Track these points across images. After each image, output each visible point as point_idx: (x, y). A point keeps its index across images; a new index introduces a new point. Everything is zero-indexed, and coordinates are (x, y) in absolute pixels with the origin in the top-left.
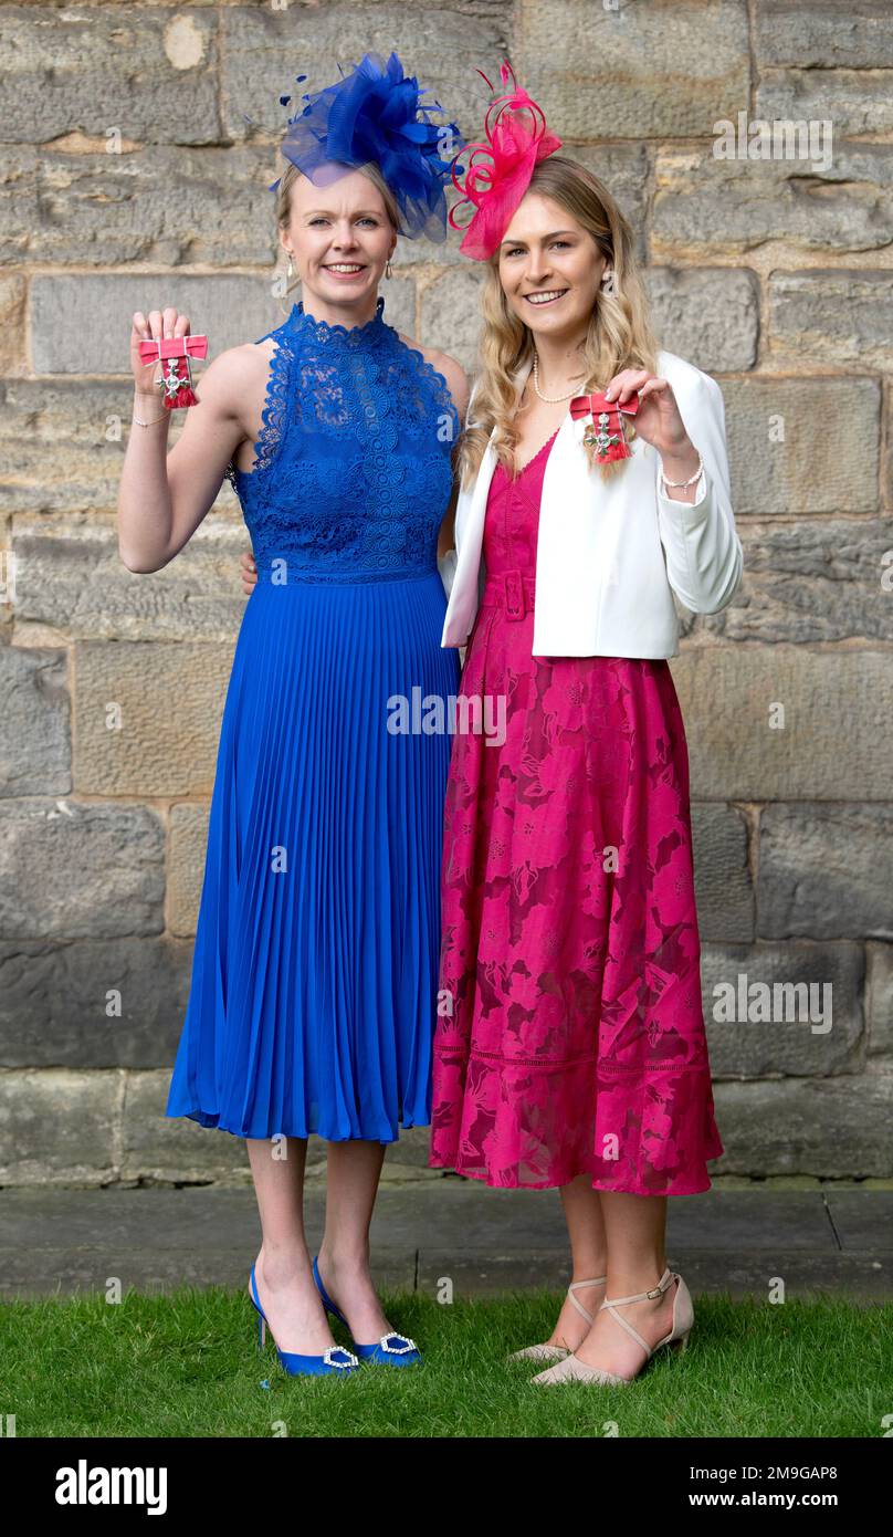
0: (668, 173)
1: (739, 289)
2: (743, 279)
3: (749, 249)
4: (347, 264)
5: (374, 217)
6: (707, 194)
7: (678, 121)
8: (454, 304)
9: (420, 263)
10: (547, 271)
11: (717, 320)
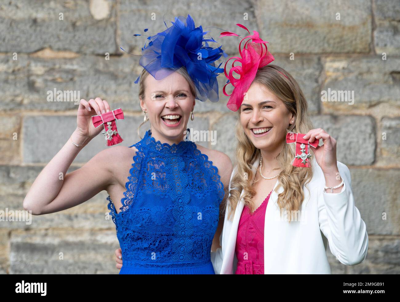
0: (331, 70)
1: (366, 125)
2: (368, 121)
3: (371, 106)
4: (173, 115)
5: (185, 93)
6: (350, 80)
7: (336, 45)
8: (227, 131)
9: (212, 111)
10: (260, 119)
11: (355, 140)
